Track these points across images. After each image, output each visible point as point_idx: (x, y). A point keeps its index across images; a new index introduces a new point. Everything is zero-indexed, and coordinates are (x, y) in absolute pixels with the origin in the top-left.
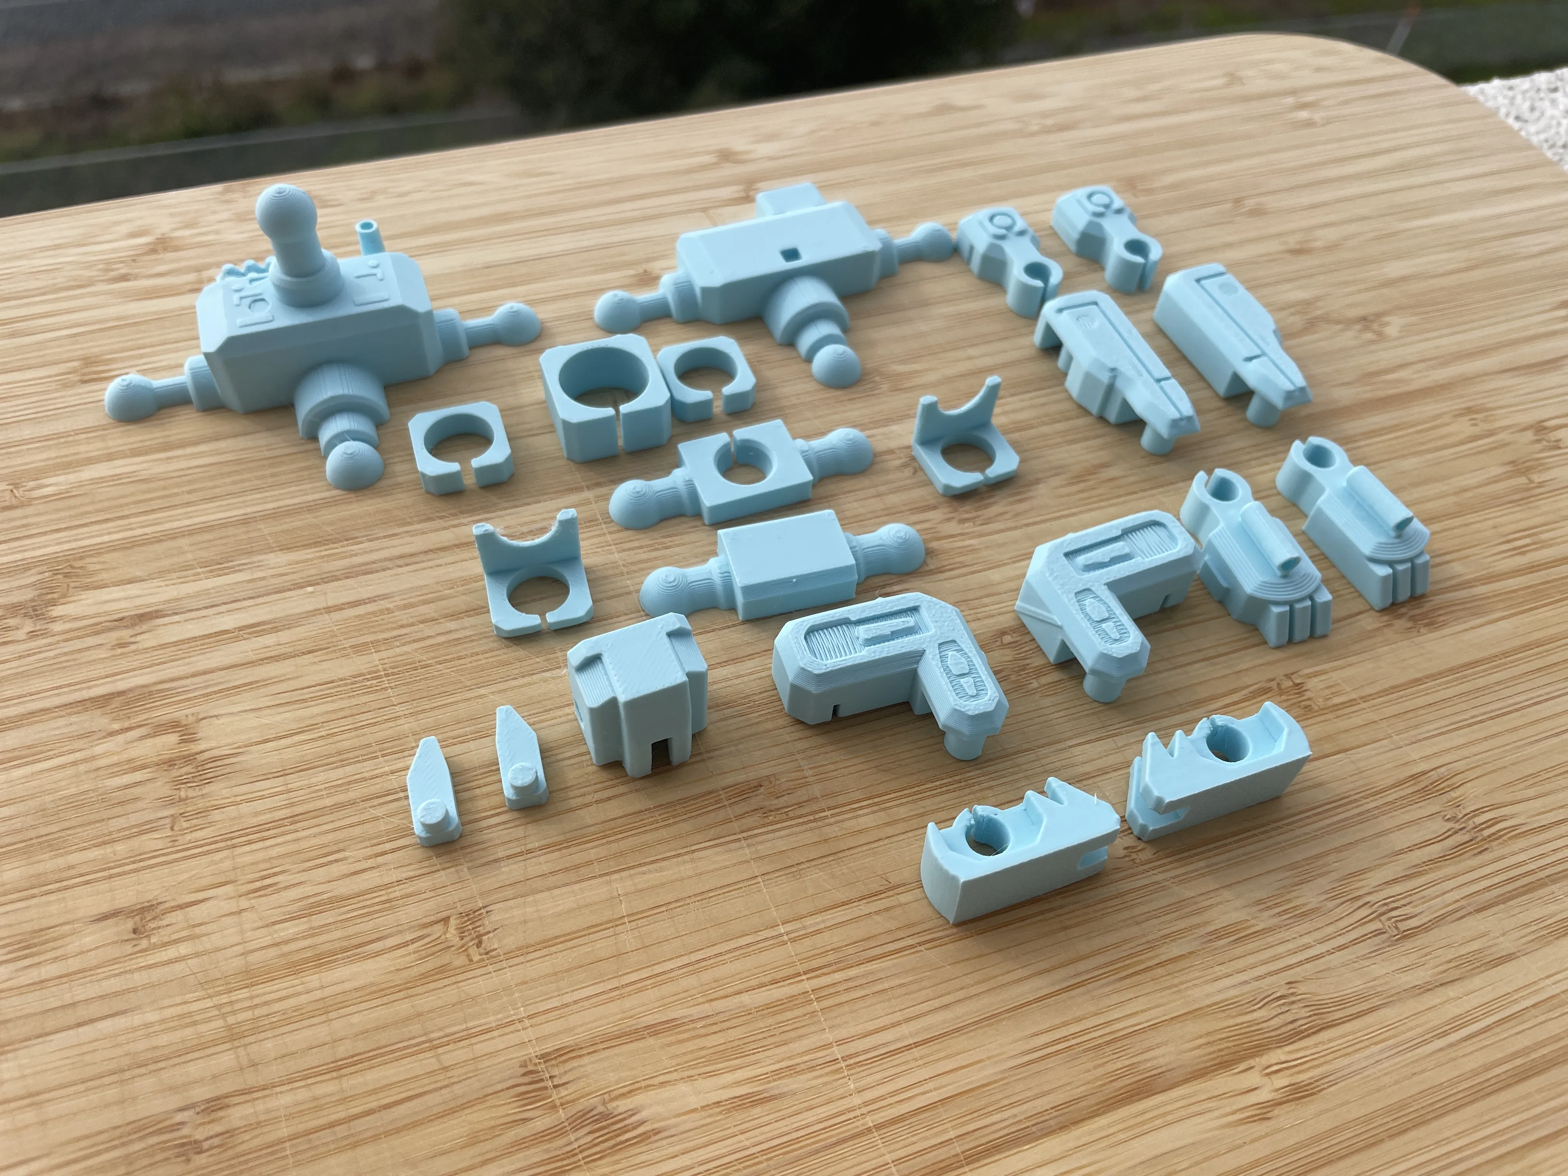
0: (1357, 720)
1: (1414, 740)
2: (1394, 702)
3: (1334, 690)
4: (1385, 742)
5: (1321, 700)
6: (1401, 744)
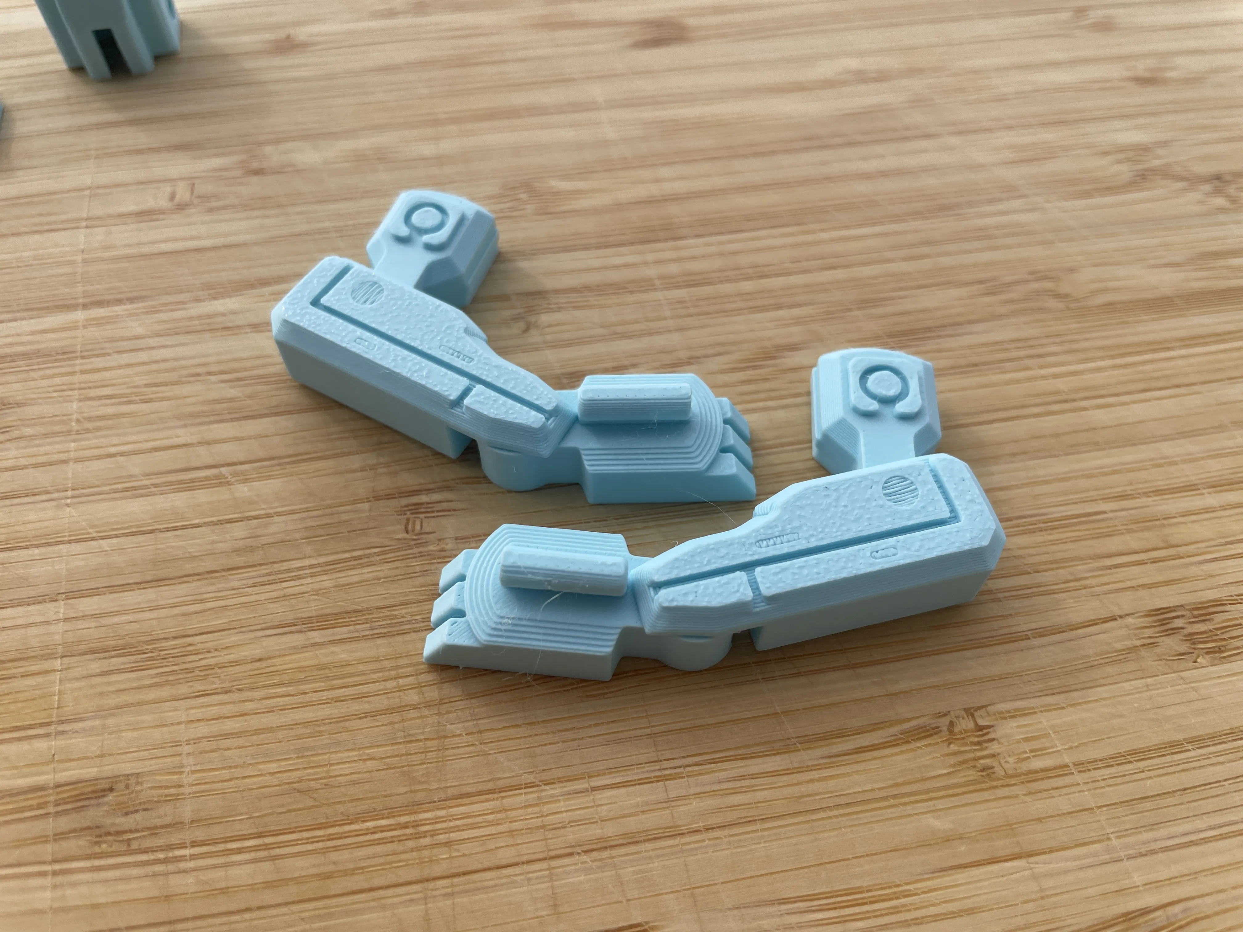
0: (1062, 803)
1: (1143, 850)
2: (1127, 778)
3: (1035, 745)
4: (1097, 847)
5: (1011, 760)
6: (1122, 854)
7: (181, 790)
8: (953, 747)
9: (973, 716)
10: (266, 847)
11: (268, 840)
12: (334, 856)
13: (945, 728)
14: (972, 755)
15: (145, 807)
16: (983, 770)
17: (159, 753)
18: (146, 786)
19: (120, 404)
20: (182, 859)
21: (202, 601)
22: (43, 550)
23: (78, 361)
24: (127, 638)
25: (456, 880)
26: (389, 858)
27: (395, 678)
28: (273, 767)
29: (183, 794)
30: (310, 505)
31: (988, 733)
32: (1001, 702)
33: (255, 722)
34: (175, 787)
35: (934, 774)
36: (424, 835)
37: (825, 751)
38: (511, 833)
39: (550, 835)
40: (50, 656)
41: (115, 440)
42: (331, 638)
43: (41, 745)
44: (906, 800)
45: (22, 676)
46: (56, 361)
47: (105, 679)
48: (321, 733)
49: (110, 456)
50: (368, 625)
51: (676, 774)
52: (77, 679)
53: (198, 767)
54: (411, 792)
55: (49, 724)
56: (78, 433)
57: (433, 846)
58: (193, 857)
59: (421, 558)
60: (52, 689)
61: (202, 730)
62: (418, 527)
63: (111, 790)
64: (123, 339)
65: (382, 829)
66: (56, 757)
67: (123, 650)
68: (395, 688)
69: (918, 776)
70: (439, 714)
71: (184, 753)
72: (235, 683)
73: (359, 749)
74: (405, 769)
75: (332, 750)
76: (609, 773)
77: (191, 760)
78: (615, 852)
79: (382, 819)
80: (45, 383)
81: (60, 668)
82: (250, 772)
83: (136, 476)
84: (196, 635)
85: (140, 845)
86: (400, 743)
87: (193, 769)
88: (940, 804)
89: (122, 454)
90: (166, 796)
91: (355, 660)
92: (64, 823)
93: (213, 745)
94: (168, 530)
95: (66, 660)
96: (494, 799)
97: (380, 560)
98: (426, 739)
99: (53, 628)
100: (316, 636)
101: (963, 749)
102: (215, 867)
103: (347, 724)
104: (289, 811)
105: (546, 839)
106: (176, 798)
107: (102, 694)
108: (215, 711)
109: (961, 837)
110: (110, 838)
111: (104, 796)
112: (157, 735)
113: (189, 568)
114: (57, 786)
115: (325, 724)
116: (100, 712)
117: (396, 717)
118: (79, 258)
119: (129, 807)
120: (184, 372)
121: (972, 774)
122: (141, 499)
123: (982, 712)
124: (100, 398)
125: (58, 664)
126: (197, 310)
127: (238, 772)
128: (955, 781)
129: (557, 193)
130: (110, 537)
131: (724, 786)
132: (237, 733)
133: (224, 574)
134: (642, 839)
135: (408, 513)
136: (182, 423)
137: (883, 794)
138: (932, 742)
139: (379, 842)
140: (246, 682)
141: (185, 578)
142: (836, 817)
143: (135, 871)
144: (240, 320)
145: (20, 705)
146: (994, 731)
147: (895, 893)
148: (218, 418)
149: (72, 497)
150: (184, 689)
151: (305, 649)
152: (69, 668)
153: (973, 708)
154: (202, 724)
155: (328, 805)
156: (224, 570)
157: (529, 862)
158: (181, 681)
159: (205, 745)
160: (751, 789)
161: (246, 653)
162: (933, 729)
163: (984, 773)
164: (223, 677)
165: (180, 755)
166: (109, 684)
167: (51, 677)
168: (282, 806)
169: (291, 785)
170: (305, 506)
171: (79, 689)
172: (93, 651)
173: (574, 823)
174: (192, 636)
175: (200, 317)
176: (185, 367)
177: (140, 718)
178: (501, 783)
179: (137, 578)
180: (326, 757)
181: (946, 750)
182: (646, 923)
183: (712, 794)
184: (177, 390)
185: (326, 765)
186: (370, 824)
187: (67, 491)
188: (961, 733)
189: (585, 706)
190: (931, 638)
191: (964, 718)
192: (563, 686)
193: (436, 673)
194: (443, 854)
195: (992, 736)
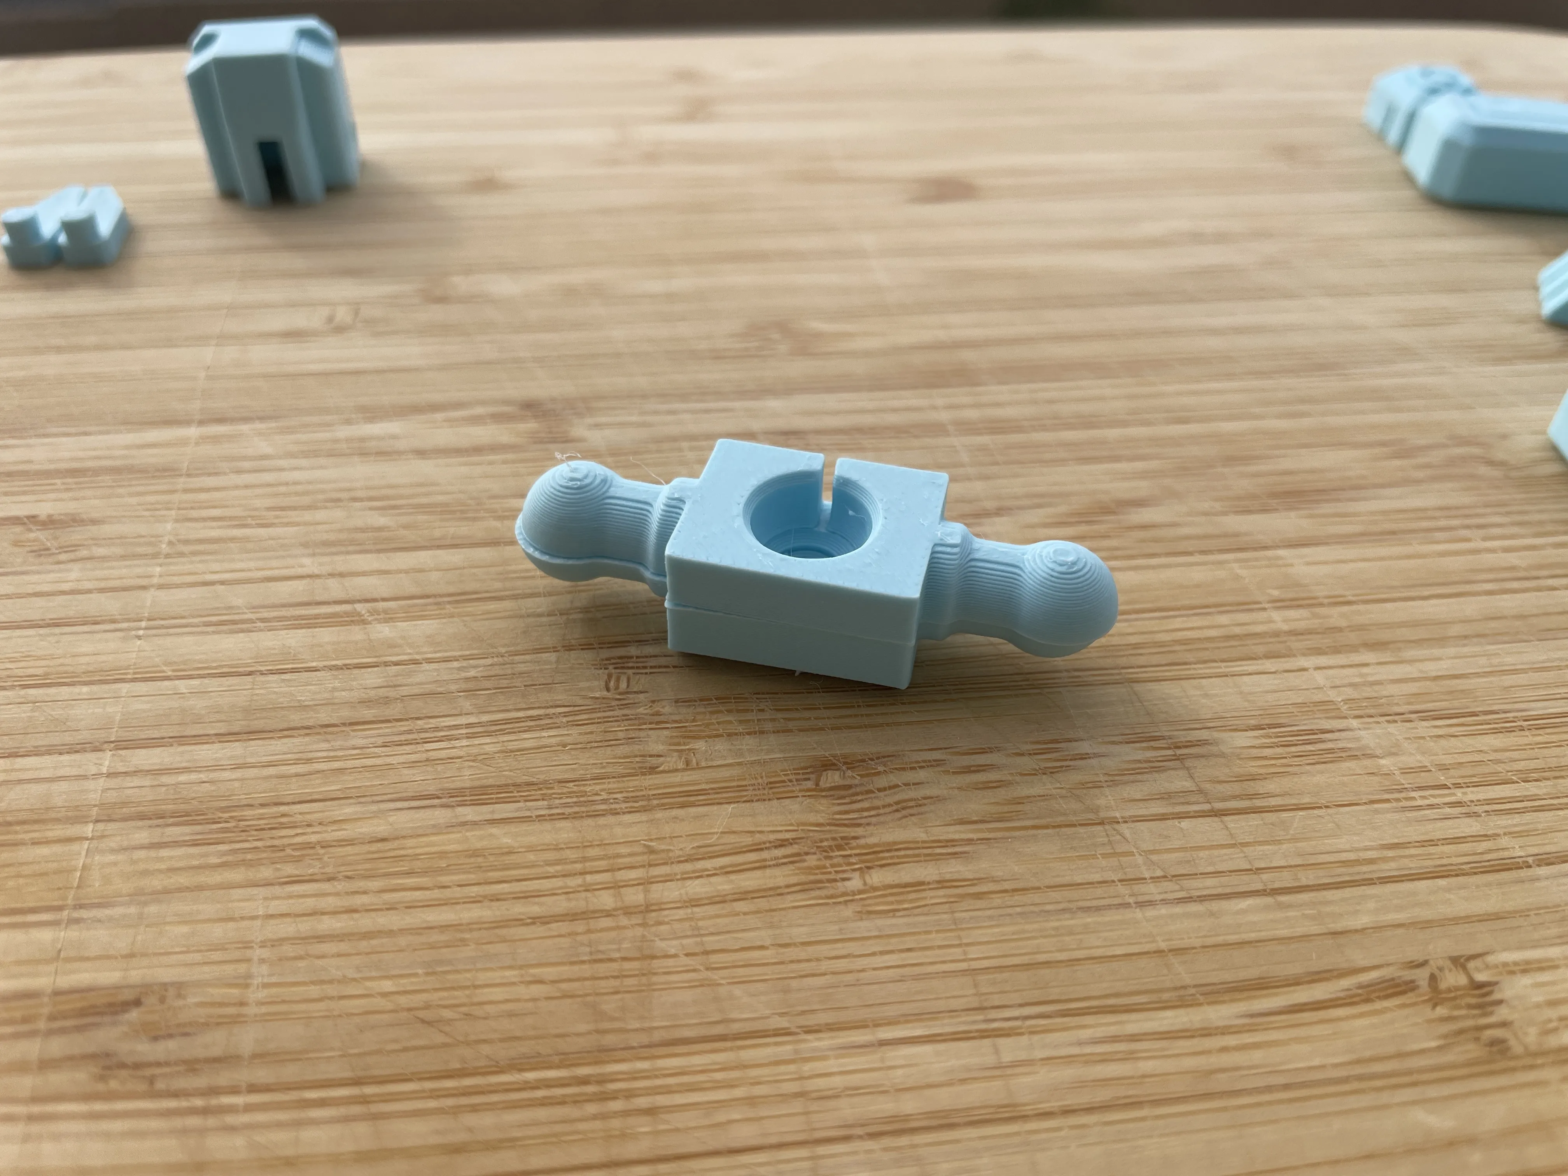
5: (1533, 1031)
7: (245, 1010)
8: (1441, 1011)
9: (1464, 968)
10: (364, 1100)
11: (369, 1090)
12: (471, 1120)
13: (1424, 983)
14: (1470, 1023)
15: (185, 1031)
16: (1493, 1045)
17: (216, 956)
18: (192, 1000)
19: (229, 527)
20: (231, 1109)
21: (309, 761)
22: (95, 688)
23: (182, 480)
24: (194, 802)
25: (661, 1167)
26: (558, 1128)
27: (581, 874)
28: (387, 986)
29: (245, 1016)
30: (475, 652)
31: (1491, 993)
32: (1505, 950)
33: (366, 922)
34: (235, 1004)
35: (1416, 1047)
36: (613, 1096)
37: (1242, 1007)
38: (751, 1101)
39: (814, 1106)
40: (82, 820)
41: (216, 567)
42: (489, 817)
43: (45, 935)
44: (1378, 1083)
45: (33, 844)
46: (154, 477)
47: (153, 853)
48: (464, 942)
49: (205, 584)
50: (545, 803)
51: (1010, 1028)
52: (113, 851)
53: (274, 979)
54: (597, 1031)
55: (60, 908)
56: (167, 556)
57: (626, 1113)
58: (249, 1108)
59: (626, 723)
60: (73, 863)
61: (287, 928)
62: (623, 685)
63: (137, 1003)
64: (245, 458)
65: (549, 1084)
66: (62, 955)
67: (184, 817)
68: (580, 886)
69: (1391, 1049)
70: (644, 925)
71: (256, 959)
72: (342, 868)
73: (521, 967)
74: (589, 999)
75: (479, 966)
76: (907, 1022)
77: (265, 969)
78: (919, 1139)
79: (550, 1067)
80: (134, 500)
81: (90, 835)
82: (351, 990)
83: (239, 607)
84: (294, 803)
85: (167, 1085)
86: (583, 962)
87: (265, 981)
88: (1433, 1092)
89: (222, 583)
90: (220, 1016)
91: (521, 847)
92: (57, 1046)
93: (300, 950)
94: (272, 672)
95: (101, 826)
96: (724, 1050)
97: (568, 722)
98: (624, 959)
99: (90, 785)
100: (469, 813)
101: (1456, 1013)
102: (280, 1125)
103: (503, 932)
104: (405, 1049)
105: (806, 1113)
106: (236, 1020)
107: (145, 873)
108: (310, 903)
109: (1473, 1140)
110: (124, 1073)
111: (124, 1011)
112: (218, 932)
113: (296, 718)
114: (57, 993)
115: (471, 930)
116: (139, 896)
117: (580, 927)
118: (202, 374)
119: (159, 1029)
120: (321, 497)
121: (1476, 1051)
122: (241, 635)
123: (1478, 962)
124: (204, 519)
125: (89, 830)
126: (344, 432)
127: (331, 990)
128: (1449, 1058)
129: (819, 335)
130: (191, 677)
131: (1088, 1050)
132: (338, 936)
133: (344, 729)
134: (962, 1121)
135: (611, 667)
136: (310, 551)
137: (1340, 1073)
138: (1408, 1002)
139: (543, 1103)
140: (360, 867)
141: (289, 731)
142: (1270, 1103)
143: (155, 1124)
144: (401, 445)
145: (21, 881)
146: (1501, 990)
148: (358, 548)
149: (146, 628)
150: (266, 873)
151: (450, 829)
152: (103, 837)
153: (1461, 957)
154: (288, 920)
155: (468, 1044)
156: (344, 724)
157: (780, 1146)
158: (264, 862)
159: (288, 950)
160: (1130, 1057)
161: (363, 830)
162: (1407, 983)
163: (1495, 1049)
164: (326, 858)
165: (249, 960)
166: (161, 859)
167: (75, 847)
168: (395, 1041)
169: (412, 1013)
170: (468, 653)
171: (115, 864)
172: (142, 817)
173: (854, 1091)
174: (288, 804)
175: (348, 440)
176: (323, 491)
177: (195, 907)
178: (736, 1027)
179: (222, 728)
180: (468, 975)
181: (1428, 1012)
183: (1069, 1059)
184: (308, 516)
185: (467, 987)
186: (531, 1076)
187: (141, 621)
188: (1449, 990)
189: (865, 926)
190: (1384, 859)
191: (1450, 970)
192: (831, 897)
193: (641, 870)
194: (643, 1125)
195: (1497, 996)
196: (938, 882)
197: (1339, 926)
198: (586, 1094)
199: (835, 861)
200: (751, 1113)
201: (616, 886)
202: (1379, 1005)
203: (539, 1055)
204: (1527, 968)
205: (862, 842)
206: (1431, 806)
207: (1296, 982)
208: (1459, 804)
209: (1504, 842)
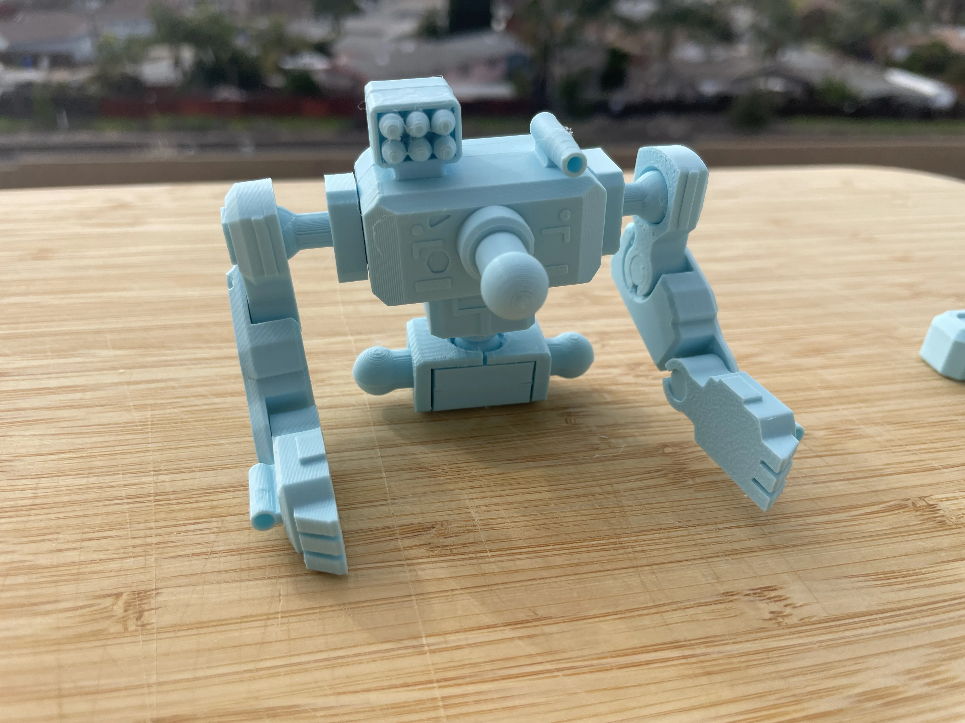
5: (954, 518)
7: (476, 528)
8: (918, 513)
9: (924, 500)
10: (536, 552)
11: (534, 549)
12: (577, 556)
13: (911, 505)
14: (931, 516)
15: (457, 535)
16: (940, 522)
17: (456, 512)
18: (454, 525)
20: (486, 557)
22: (358, 428)
24: (421, 464)
25: (654, 567)
26: (612, 557)
27: (585, 482)
28: (527, 518)
29: (478, 529)
31: (936, 507)
32: (937, 494)
33: (509, 499)
34: (472, 526)
35: (913, 523)
36: (627, 547)
38: (678, 547)
39: (701, 548)
40: (378, 472)
42: (541, 466)
43: (384, 509)
44: (903, 534)
47: (414, 481)
48: (550, 505)
50: (561, 461)
51: (764, 523)
52: (397, 481)
53: (482, 518)
54: (612, 529)
55: (386, 500)
57: (634, 552)
59: (580, 435)
60: (384, 485)
61: (480, 502)
62: (573, 422)
63: (433, 528)
65: (602, 545)
66: (395, 514)
68: (587, 486)
69: (904, 524)
70: (615, 497)
72: (491, 484)
73: (575, 511)
74: (605, 519)
75: (559, 511)
76: (727, 522)
77: (477, 515)
78: (743, 555)
79: (600, 540)
81: (386, 476)
82: (515, 520)
85: (458, 551)
86: (597, 509)
87: (480, 518)
88: (922, 536)
90: (467, 530)
91: (559, 474)
92: (410, 542)
93: (487, 509)
95: (388, 473)
96: (663, 533)
98: (612, 507)
99: (376, 460)
100: (532, 465)
101: (925, 513)
102: (507, 561)
103: (564, 500)
104: (544, 537)
106: (474, 531)
107: (414, 487)
108: (484, 495)
109: (941, 550)
110: (439, 548)
111: (429, 530)
112: (453, 505)
113: (447, 436)
114: (398, 527)
116: (416, 495)
117: (592, 498)
119: (446, 535)
121: (934, 524)
123: (928, 498)
125: (384, 475)
127: (507, 520)
128: (926, 526)
132: (500, 503)
134: (757, 550)
137: (889, 532)
138: (906, 511)
139: (604, 550)
145: (365, 492)
146: (939, 506)
147: (914, 573)
150: (461, 485)
152: (391, 477)
153: (922, 497)
155: (566, 534)
157: (694, 559)
159: (483, 509)
162: (904, 505)
163: (941, 524)
165: (469, 513)
166: (418, 483)
167: (382, 480)
168: (539, 534)
169: (541, 526)
171: (400, 485)
172: (404, 470)
173: (715, 543)
178: (663, 526)
179: (419, 440)
180: (556, 514)
181: (915, 513)
182: (775, 586)
183: (790, 531)
185: (558, 518)
186: (593, 543)
188: (920, 507)
189: (699, 495)
190: (886, 469)
191: (919, 501)
192: (683, 487)
193: (607, 480)
194: (642, 555)
195: (938, 508)
196: (722, 481)
197: (875, 489)
198: (617, 547)
199: (680, 475)
200: (679, 551)
201: (600, 486)
202: (896, 512)
203: (594, 537)
204: (947, 499)
205: (688, 469)
206: (898, 452)
207: (864, 506)
208: (909, 451)
209: (929, 462)
